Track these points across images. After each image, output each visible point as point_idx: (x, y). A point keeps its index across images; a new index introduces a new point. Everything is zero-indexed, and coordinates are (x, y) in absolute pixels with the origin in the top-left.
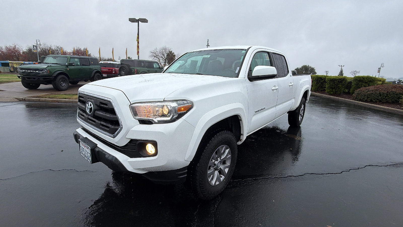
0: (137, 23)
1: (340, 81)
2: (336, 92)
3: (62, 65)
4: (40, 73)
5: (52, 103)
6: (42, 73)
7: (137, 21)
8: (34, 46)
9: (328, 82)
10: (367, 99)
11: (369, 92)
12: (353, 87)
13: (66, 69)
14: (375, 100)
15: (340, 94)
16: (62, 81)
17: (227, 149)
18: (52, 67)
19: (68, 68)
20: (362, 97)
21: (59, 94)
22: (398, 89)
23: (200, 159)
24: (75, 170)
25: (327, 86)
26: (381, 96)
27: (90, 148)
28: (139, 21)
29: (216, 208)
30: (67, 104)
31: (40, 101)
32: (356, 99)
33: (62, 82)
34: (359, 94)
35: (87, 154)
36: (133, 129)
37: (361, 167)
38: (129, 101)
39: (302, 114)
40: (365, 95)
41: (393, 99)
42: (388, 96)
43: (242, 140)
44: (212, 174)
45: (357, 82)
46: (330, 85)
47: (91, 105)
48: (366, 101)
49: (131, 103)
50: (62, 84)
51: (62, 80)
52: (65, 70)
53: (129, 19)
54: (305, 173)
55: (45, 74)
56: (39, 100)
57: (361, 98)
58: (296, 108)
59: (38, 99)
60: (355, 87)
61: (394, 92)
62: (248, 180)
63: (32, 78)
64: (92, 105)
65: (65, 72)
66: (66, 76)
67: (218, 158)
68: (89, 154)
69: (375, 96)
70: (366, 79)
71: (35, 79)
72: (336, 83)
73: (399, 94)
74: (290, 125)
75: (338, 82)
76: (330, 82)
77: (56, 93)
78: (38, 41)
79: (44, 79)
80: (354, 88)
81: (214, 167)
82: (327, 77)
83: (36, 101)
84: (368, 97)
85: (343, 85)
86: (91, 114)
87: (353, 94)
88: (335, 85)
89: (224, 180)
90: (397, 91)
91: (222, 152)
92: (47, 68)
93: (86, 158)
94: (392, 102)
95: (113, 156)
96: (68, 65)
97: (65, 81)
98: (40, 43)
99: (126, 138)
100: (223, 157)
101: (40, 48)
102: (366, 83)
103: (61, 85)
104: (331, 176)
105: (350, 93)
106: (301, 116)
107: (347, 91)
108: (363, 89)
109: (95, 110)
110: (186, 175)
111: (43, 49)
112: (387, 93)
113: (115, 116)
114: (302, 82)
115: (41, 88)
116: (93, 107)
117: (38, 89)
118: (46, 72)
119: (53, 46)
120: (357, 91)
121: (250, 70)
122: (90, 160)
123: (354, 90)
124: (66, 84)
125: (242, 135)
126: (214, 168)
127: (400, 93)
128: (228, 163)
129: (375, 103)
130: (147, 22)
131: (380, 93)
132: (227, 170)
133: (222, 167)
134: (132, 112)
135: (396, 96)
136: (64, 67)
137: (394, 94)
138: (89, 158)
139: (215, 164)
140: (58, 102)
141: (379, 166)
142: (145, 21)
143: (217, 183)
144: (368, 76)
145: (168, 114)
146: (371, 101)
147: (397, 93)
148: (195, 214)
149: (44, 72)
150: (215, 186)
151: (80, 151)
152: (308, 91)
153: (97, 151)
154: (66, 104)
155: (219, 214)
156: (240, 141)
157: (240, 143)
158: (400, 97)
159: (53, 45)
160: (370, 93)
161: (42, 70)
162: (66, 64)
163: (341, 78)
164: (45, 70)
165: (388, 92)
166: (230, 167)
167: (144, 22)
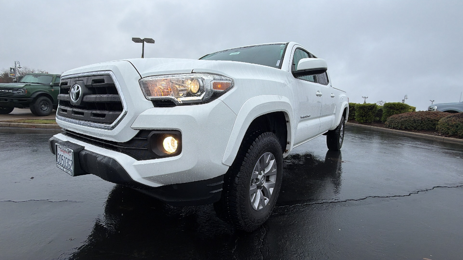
0: (142, 43)
1: (370, 108)
2: (367, 121)
3: (44, 85)
4: (14, 93)
5: (27, 129)
6: (17, 93)
7: (142, 42)
8: (11, 69)
9: (358, 109)
10: (401, 127)
11: (402, 119)
12: (384, 115)
13: (50, 89)
14: (409, 127)
15: (371, 122)
16: (43, 104)
17: (272, 159)
18: (31, 87)
19: (53, 88)
20: (395, 124)
21: (38, 119)
22: (432, 116)
23: (241, 165)
24: (49, 200)
25: (356, 114)
26: (415, 123)
27: (72, 151)
28: (145, 42)
29: (262, 242)
30: (48, 129)
31: (11, 126)
32: (389, 126)
33: (43, 106)
34: (391, 122)
35: (66, 164)
36: (144, 113)
37: (429, 189)
38: (139, 74)
39: (342, 136)
40: (398, 123)
41: (428, 126)
42: (423, 123)
43: (287, 150)
44: (254, 193)
45: (388, 110)
46: (360, 113)
47: (78, 88)
48: (400, 129)
49: (141, 77)
50: (43, 107)
51: (44, 102)
52: (49, 91)
53: (133, 38)
54: (367, 196)
55: (21, 94)
56: (10, 124)
57: (395, 126)
58: (337, 127)
59: (7, 124)
60: (387, 114)
61: (428, 118)
62: (296, 206)
63: (3, 99)
64: (80, 88)
65: (49, 93)
66: (49, 98)
67: (262, 171)
68: (71, 162)
69: (409, 123)
70: (397, 106)
71: (7, 101)
72: (366, 111)
73: (433, 120)
74: (328, 149)
75: (368, 109)
76: (359, 109)
77: (33, 119)
78: (16, 63)
79: (20, 100)
80: (386, 116)
81: (257, 183)
82: (355, 105)
83: (4, 126)
84: (402, 125)
85: (374, 112)
86: (78, 101)
87: (386, 122)
88: (365, 112)
89: (269, 204)
90: (432, 117)
91: (267, 162)
92: (25, 87)
93: (65, 170)
94: (427, 129)
95: (110, 158)
96: (53, 85)
97: (47, 104)
98: (19, 66)
99: (132, 128)
100: (267, 171)
101: (20, 72)
102: (397, 110)
103: (42, 109)
104: (399, 198)
105: (381, 121)
106: (341, 139)
107: (378, 119)
108: (395, 116)
109: (84, 95)
110: (222, 189)
111: (23, 74)
112: (422, 120)
113: (115, 96)
114: (342, 97)
115: (14, 113)
116: (81, 91)
117: (10, 114)
118: (23, 92)
119: (36, 71)
120: (389, 119)
121: (293, 64)
122: (72, 171)
123: (386, 118)
124: (48, 107)
125: (288, 143)
126: (257, 185)
127: (435, 120)
128: (273, 180)
129: (410, 130)
130: (154, 43)
131: (414, 120)
132: (271, 190)
133: (265, 185)
134: (143, 89)
135: (431, 123)
136: (48, 87)
137: (429, 120)
138: (69, 169)
139: (257, 179)
140: (36, 128)
141: (449, 187)
142: (151, 41)
143: (261, 208)
144: (398, 103)
145: (198, 92)
146: (406, 129)
147: (432, 119)
148: (233, 252)
149: (20, 92)
150: (258, 211)
151: (57, 161)
152: (347, 108)
153: (85, 155)
154: (46, 129)
155: (268, 250)
156: (286, 152)
157: (285, 155)
158: (435, 123)
159: (36, 69)
160: (404, 120)
161: (18, 89)
162: (51, 84)
163: (371, 106)
164: (23, 90)
165: (423, 118)
166: (276, 186)
167: (150, 43)
